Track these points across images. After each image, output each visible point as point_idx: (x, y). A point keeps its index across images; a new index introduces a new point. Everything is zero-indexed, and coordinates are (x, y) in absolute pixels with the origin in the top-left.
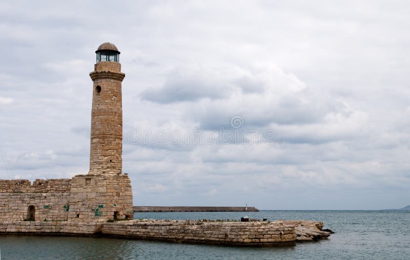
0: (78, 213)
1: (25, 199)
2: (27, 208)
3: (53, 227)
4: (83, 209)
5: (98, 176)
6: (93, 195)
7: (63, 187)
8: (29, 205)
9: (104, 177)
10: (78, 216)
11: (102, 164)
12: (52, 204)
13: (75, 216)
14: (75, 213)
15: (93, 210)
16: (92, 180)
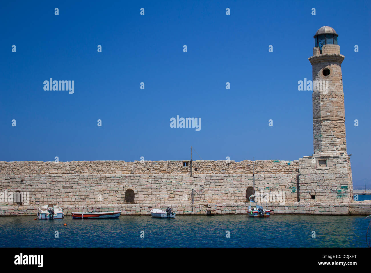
0: (313, 194)
1: (242, 180)
2: (246, 189)
3: (286, 208)
4: (318, 190)
5: (335, 157)
6: (332, 176)
7: (274, 168)
8: (247, 186)
9: (344, 158)
10: (313, 197)
11: (336, 146)
12: (273, 185)
13: (310, 197)
14: (309, 194)
15: (334, 191)
16: (327, 161)
